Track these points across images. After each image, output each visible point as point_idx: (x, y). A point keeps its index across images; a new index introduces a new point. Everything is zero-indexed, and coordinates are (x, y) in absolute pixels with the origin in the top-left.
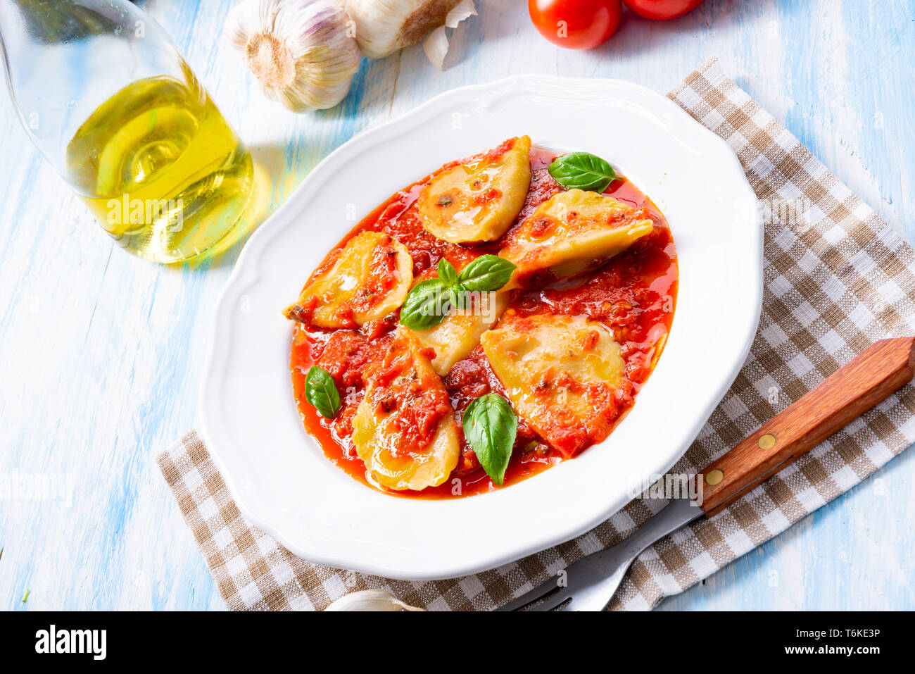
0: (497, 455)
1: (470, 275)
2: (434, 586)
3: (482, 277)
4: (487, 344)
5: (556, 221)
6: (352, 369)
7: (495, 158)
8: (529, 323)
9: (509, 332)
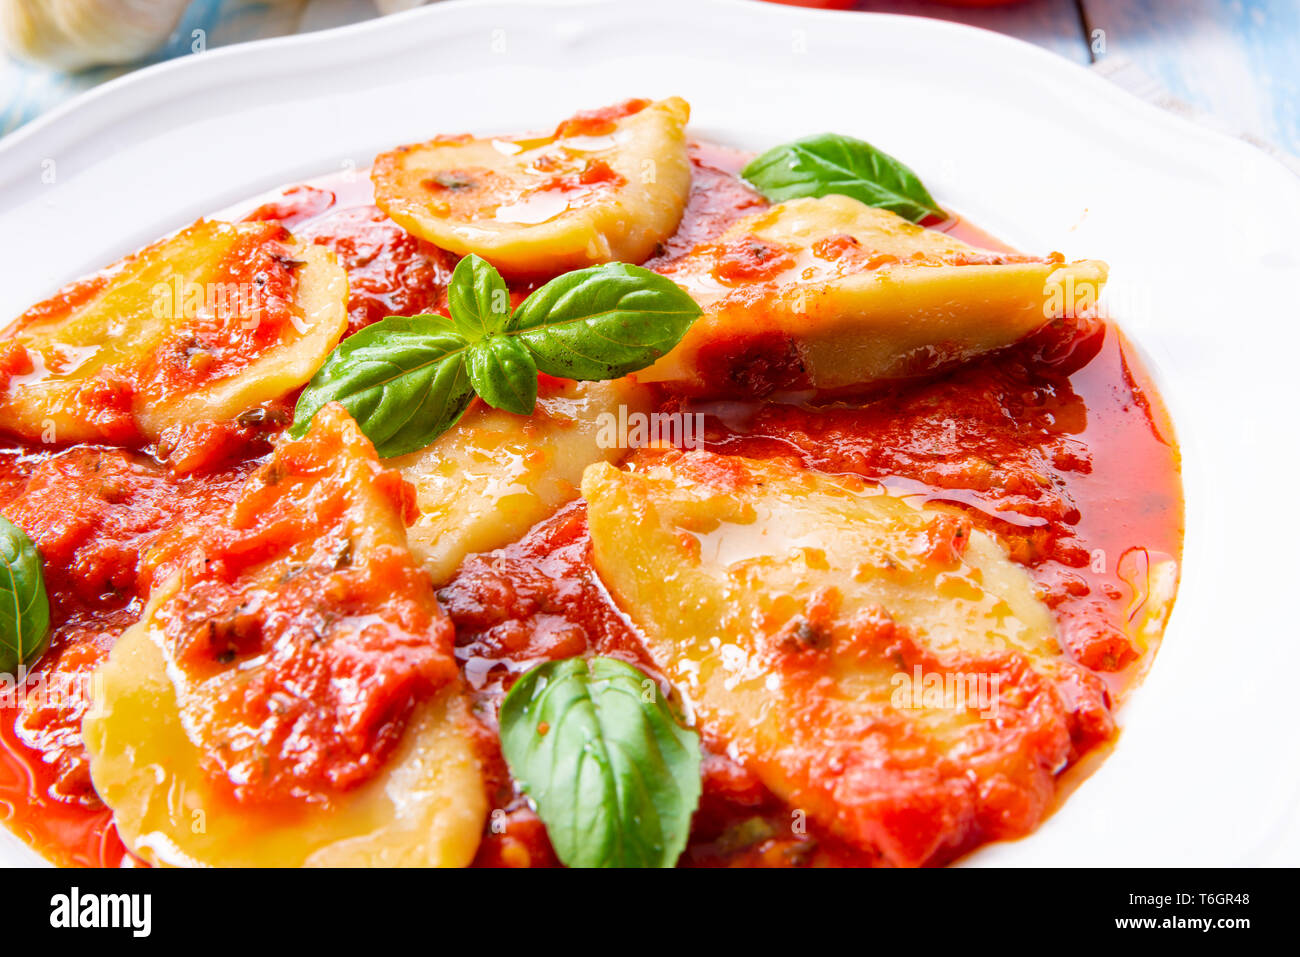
1: (554, 310)
3: (592, 322)
4: (605, 494)
5: (795, 250)
6: (111, 535)
7: (594, 123)
8: (737, 468)
9: (677, 479)
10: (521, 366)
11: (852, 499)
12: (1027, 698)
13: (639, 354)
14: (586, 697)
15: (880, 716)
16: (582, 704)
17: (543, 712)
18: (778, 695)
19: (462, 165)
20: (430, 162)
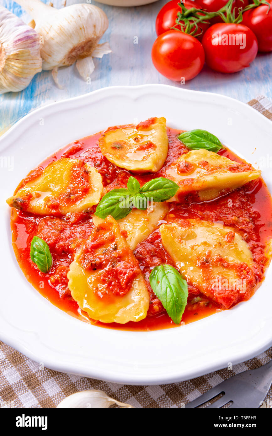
0: (177, 304)
1: (150, 188)
2: (127, 389)
3: (158, 191)
4: (165, 232)
5: (195, 165)
6: (62, 241)
7: (146, 126)
8: (189, 222)
9: (177, 226)
11: (211, 228)
12: (248, 272)
13: (167, 197)
14: (165, 275)
16: (165, 277)
17: (158, 278)
18: (201, 273)
19: (118, 139)
20: (111, 139)
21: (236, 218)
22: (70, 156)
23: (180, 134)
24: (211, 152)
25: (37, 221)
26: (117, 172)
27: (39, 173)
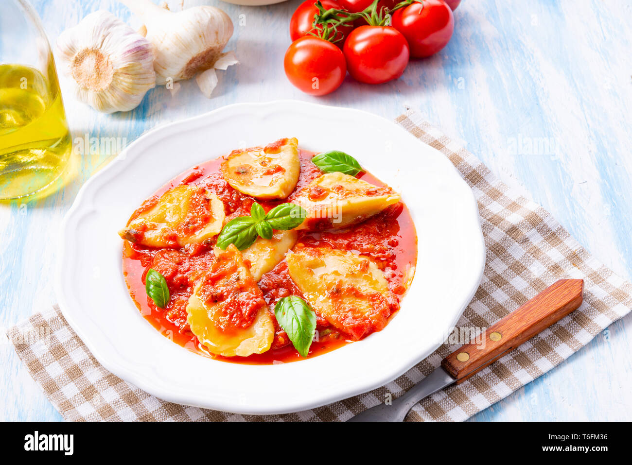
0: (304, 336)
1: (276, 215)
3: (284, 218)
4: (292, 261)
5: (328, 190)
6: (181, 273)
7: (274, 149)
8: (319, 251)
9: (306, 255)
10: (269, 229)
11: (344, 257)
12: (381, 302)
13: (295, 224)
14: (292, 306)
15: (351, 307)
16: (291, 308)
17: (283, 310)
18: (330, 304)
19: (243, 164)
20: (235, 163)
21: (373, 246)
22: (189, 183)
23: (314, 156)
24: (347, 175)
25: (153, 254)
26: (242, 199)
27: (154, 203)
